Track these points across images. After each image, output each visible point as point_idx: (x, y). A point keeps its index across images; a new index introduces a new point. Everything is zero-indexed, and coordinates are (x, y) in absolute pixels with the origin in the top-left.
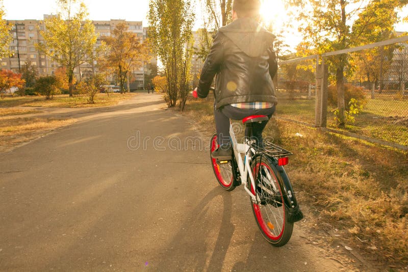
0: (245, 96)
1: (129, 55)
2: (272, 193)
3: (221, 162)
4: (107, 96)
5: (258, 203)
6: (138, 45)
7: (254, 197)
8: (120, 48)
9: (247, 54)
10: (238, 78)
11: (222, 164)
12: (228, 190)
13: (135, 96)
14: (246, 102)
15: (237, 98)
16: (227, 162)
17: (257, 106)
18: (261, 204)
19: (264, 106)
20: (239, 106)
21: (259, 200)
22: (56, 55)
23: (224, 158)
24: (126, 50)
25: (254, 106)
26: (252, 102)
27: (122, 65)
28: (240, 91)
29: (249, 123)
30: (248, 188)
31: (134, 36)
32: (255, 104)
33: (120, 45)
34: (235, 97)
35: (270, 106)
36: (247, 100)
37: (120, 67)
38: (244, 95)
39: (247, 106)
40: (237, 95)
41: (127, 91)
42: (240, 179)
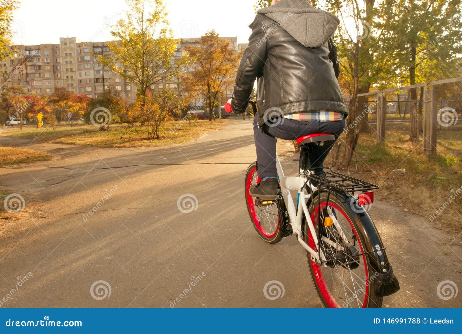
0: (303, 103)
1: (220, 71)
2: (340, 248)
3: (264, 203)
4: (188, 125)
5: (322, 263)
6: (233, 56)
7: (314, 254)
8: (209, 61)
9: (303, 44)
10: (290, 76)
11: (266, 205)
12: (270, 243)
13: (229, 124)
14: (305, 112)
15: (291, 106)
16: (271, 202)
17: (323, 117)
18: (327, 264)
19: (331, 117)
20: (296, 117)
21: (324, 259)
22: (125, 71)
23: (268, 197)
24: (216, 63)
25: (317, 116)
26: (314, 112)
27: (211, 82)
28: (294, 96)
29: (306, 144)
30: (303, 239)
31: (227, 45)
32: (319, 115)
33: (209, 57)
34: (288, 105)
35: (340, 117)
36: (306, 107)
37: (209, 86)
38: (301, 101)
39: (308, 117)
40: (291, 102)
41: (218, 118)
42: (291, 227)
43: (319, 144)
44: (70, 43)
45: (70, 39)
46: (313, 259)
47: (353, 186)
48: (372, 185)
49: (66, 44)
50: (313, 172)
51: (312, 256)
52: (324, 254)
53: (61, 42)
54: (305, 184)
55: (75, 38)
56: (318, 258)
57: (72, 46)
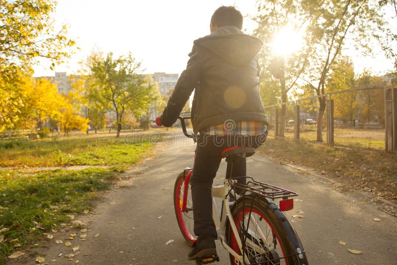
2: (263, 252)
7: (238, 258)
21: (248, 262)
43: (241, 156)
44: (62, 75)
45: (62, 73)
46: (237, 262)
47: (273, 193)
48: (291, 192)
49: (59, 76)
50: (236, 181)
51: (236, 259)
52: (248, 257)
53: (56, 75)
54: (230, 192)
55: (65, 73)
56: (242, 262)
57: (64, 77)
